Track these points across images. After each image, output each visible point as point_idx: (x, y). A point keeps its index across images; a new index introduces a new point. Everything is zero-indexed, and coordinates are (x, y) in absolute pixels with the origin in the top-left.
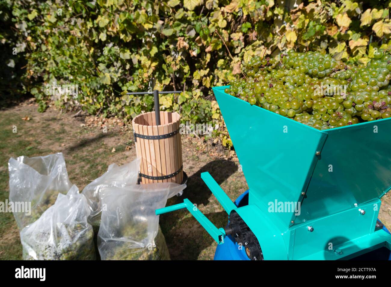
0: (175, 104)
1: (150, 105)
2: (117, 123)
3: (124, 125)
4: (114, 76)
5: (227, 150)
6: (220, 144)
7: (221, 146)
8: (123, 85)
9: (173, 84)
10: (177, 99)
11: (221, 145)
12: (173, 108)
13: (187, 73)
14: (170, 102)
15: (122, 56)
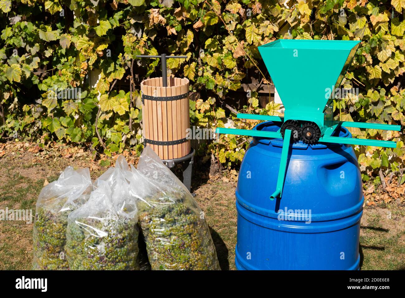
0: (132, 109)
1: (89, 114)
2: (26, 149)
3: (41, 151)
4: (26, 68)
5: (225, 169)
6: (214, 162)
7: (216, 165)
8: (41, 82)
9: (131, 77)
10: (135, 100)
11: (217, 163)
12: (130, 115)
13: (154, 60)
14: (125, 107)
15: (42, 36)
